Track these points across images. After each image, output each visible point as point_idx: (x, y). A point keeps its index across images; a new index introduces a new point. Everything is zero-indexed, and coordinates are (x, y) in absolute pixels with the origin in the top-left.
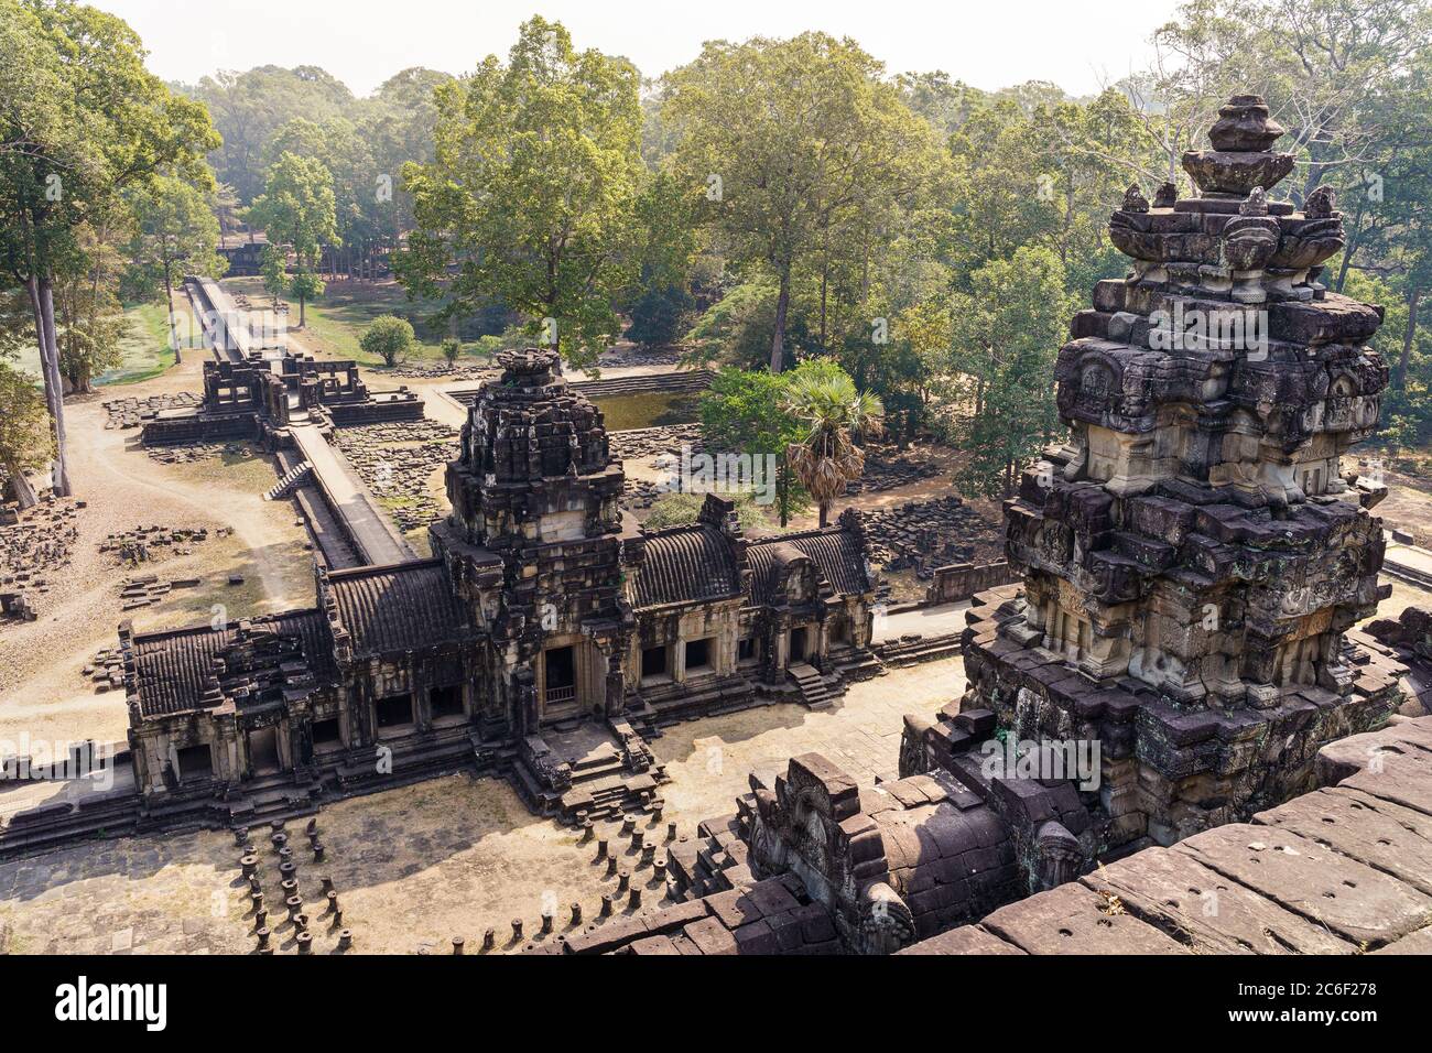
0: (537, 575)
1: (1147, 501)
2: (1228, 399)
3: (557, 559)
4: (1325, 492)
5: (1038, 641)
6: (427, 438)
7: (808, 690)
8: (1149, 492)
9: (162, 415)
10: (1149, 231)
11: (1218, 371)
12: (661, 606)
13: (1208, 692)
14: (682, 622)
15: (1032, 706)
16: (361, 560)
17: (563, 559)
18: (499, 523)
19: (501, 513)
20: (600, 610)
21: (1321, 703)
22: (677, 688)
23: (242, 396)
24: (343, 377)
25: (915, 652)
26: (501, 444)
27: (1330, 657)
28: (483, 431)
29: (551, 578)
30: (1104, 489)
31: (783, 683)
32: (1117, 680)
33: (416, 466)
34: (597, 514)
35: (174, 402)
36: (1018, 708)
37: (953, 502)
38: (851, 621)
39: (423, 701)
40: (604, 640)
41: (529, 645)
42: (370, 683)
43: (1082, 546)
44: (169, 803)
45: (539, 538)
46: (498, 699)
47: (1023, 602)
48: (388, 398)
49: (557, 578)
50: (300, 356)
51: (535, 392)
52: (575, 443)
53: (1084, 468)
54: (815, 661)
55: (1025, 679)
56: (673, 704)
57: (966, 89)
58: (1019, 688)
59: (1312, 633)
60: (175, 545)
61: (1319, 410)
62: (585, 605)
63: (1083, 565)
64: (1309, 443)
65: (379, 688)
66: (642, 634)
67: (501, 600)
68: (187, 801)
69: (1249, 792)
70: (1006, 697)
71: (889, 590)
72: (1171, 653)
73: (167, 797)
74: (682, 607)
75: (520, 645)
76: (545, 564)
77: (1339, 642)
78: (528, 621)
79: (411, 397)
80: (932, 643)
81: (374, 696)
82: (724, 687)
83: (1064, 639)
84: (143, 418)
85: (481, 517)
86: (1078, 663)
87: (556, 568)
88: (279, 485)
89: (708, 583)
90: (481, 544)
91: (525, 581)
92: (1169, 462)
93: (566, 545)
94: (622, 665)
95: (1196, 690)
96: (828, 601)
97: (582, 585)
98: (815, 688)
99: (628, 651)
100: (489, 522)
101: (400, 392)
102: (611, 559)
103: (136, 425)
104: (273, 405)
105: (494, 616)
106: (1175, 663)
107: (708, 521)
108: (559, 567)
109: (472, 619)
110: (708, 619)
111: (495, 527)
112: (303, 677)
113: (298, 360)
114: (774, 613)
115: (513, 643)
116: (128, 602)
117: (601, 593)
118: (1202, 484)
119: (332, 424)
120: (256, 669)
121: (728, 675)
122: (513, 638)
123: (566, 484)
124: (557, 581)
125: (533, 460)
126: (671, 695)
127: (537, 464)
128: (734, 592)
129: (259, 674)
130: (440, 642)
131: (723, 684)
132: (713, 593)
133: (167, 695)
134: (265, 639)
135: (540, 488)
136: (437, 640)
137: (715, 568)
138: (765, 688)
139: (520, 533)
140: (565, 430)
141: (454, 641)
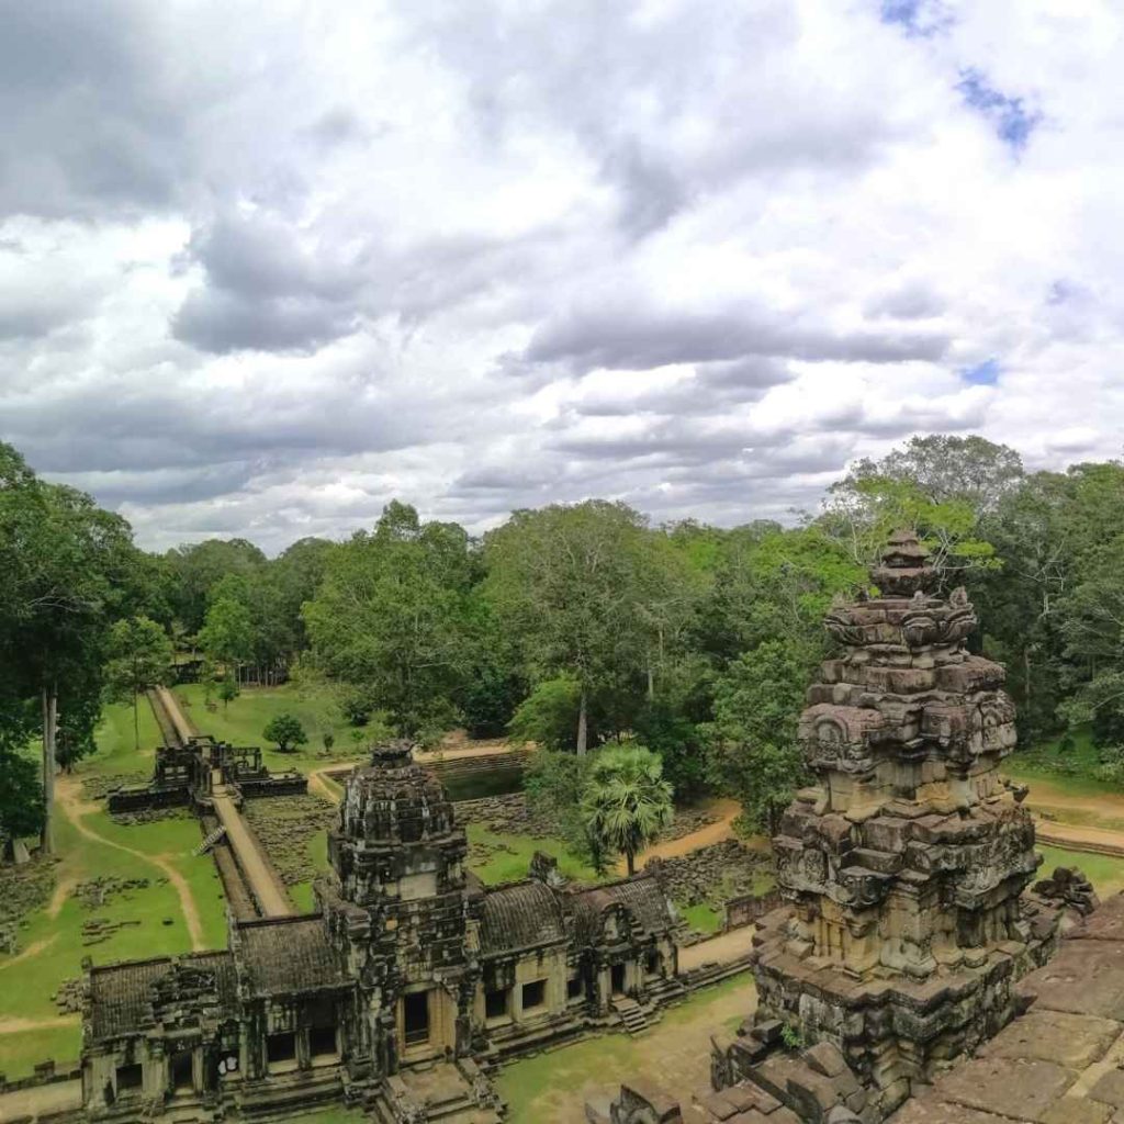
0: (397, 928)
1: (876, 822)
2: (921, 737)
3: (413, 914)
4: (992, 795)
5: (810, 952)
6: (309, 809)
7: (629, 1021)
8: (876, 816)
9: (123, 789)
10: (853, 624)
11: (912, 718)
12: (503, 953)
13: (938, 964)
14: (518, 967)
15: (811, 1009)
16: (259, 913)
17: (420, 914)
18: (367, 882)
19: (369, 874)
20: (449, 959)
21: (1013, 953)
22: (515, 1029)
23: (181, 774)
24: (251, 760)
25: (715, 976)
26: (369, 816)
27: (1014, 916)
28: (356, 805)
29: (408, 931)
30: (845, 818)
31: (606, 1016)
32: (873, 971)
33: (302, 832)
34: (445, 874)
35: (132, 779)
36: (801, 1012)
37: (732, 844)
38: (660, 955)
39: (304, 1041)
40: (452, 986)
41: (390, 992)
42: (264, 1022)
43: (834, 867)
45: (399, 896)
46: (365, 1041)
47: (794, 921)
48: (282, 777)
50: (223, 743)
51: (395, 773)
52: (426, 814)
53: (829, 804)
54: (633, 994)
55: (803, 988)
56: (513, 1044)
57: (710, 529)
58: (800, 995)
59: (1000, 900)
60: (125, 892)
61: (978, 737)
62: (437, 955)
63: (837, 882)
64: (976, 762)
65: (271, 1027)
66: (485, 980)
67: (368, 950)
69: (977, 1037)
70: (791, 1006)
71: (687, 925)
72: (908, 940)
73: (106, 1111)
74: (518, 953)
75: (383, 992)
76: (404, 918)
77: (1017, 903)
78: (390, 970)
79: (299, 776)
80: (727, 967)
81: (266, 1032)
82: (556, 1025)
83: (829, 946)
84: (110, 792)
85: (352, 877)
86: (842, 963)
87: (413, 922)
88: (203, 845)
89: (540, 931)
90: (352, 900)
91: (388, 933)
92: (888, 789)
93: (425, 902)
94: (469, 1009)
95: (929, 965)
96: (641, 938)
97: (434, 937)
98: (636, 1019)
99: (473, 996)
100: (359, 881)
101: (290, 772)
102: (458, 912)
103: (104, 797)
104: (202, 782)
105: (362, 965)
106: (912, 948)
107: (536, 876)
108: (416, 920)
109: (345, 967)
110: (540, 964)
111: (364, 885)
112: (215, 1009)
113: (222, 746)
114: (595, 954)
115: (378, 990)
116: (87, 939)
117: (450, 944)
118: (912, 802)
119: (241, 797)
120: (181, 999)
121: (559, 1013)
122: (378, 984)
123: (420, 848)
124: (414, 933)
125: (394, 828)
126: (511, 1035)
127: (397, 832)
128: (561, 938)
129: (183, 1003)
130: (318, 987)
131: (555, 1022)
132: (543, 939)
133: (111, 1021)
134: (189, 974)
135: (400, 852)
136: (316, 984)
137: (545, 917)
138: (591, 1022)
139: (384, 892)
140: (419, 803)
141: (329, 986)
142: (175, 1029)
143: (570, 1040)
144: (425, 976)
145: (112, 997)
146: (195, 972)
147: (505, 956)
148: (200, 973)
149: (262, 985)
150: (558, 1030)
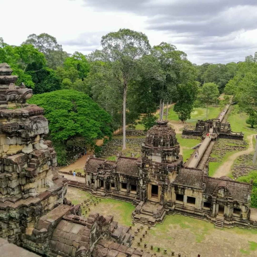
0: (149, 167)
3: (153, 165)
9: (187, 129)
12: (180, 184)
14: (186, 191)
18: (144, 154)
19: (144, 152)
20: (162, 180)
22: (183, 206)
23: (203, 128)
24: (226, 127)
29: (152, 169)
31: (213, 217)
39: (128, 186)
41: (145, 182)
44: (88, 187)
49: (153, 169)
52: (162, 141)
56: (181, 210)
62: (159, 177)
65: (120, 180)
68: (90, 188)
73: (88, 186)
74: (186, 187)
75: (143, 181)
76: (151, 165)
82: (196, 211)
88: (194, 147)
89: (195, 184)
91: (146, 168)
93: (157, 163)
97: (158, 172)
102: (165, 169)
108: (154, 167)
110: (193, 193)
112: (109, 173)
113: (218, 122)
117: (163, 176)
120: (104, 169)
121: (198, 209)
122: (142, 178)
123: (157, 149)
124: (153, 170)
125: (152, 142)
126: (182, 207)
127: (152, 143)
128: (200, 188)
129: (104, 170)
130: (131, 175)
131: (196, 210)
132: (194, 186)
133: (90, 169)
134: (107, 164)
135: (151, 149)
136: (131, 174)
137: (198, 180)
138: (208, 216)
139: (148, 157)
140: (161, 138)
141: (133, 176)
142: (101, 175)
143: (199, 217)
144: (155, 181)
145: (91, 164)
146: (109, 164)
147: (181, 186)
148: (110, 165)
149: (119, 171)
150: (195, 213)
